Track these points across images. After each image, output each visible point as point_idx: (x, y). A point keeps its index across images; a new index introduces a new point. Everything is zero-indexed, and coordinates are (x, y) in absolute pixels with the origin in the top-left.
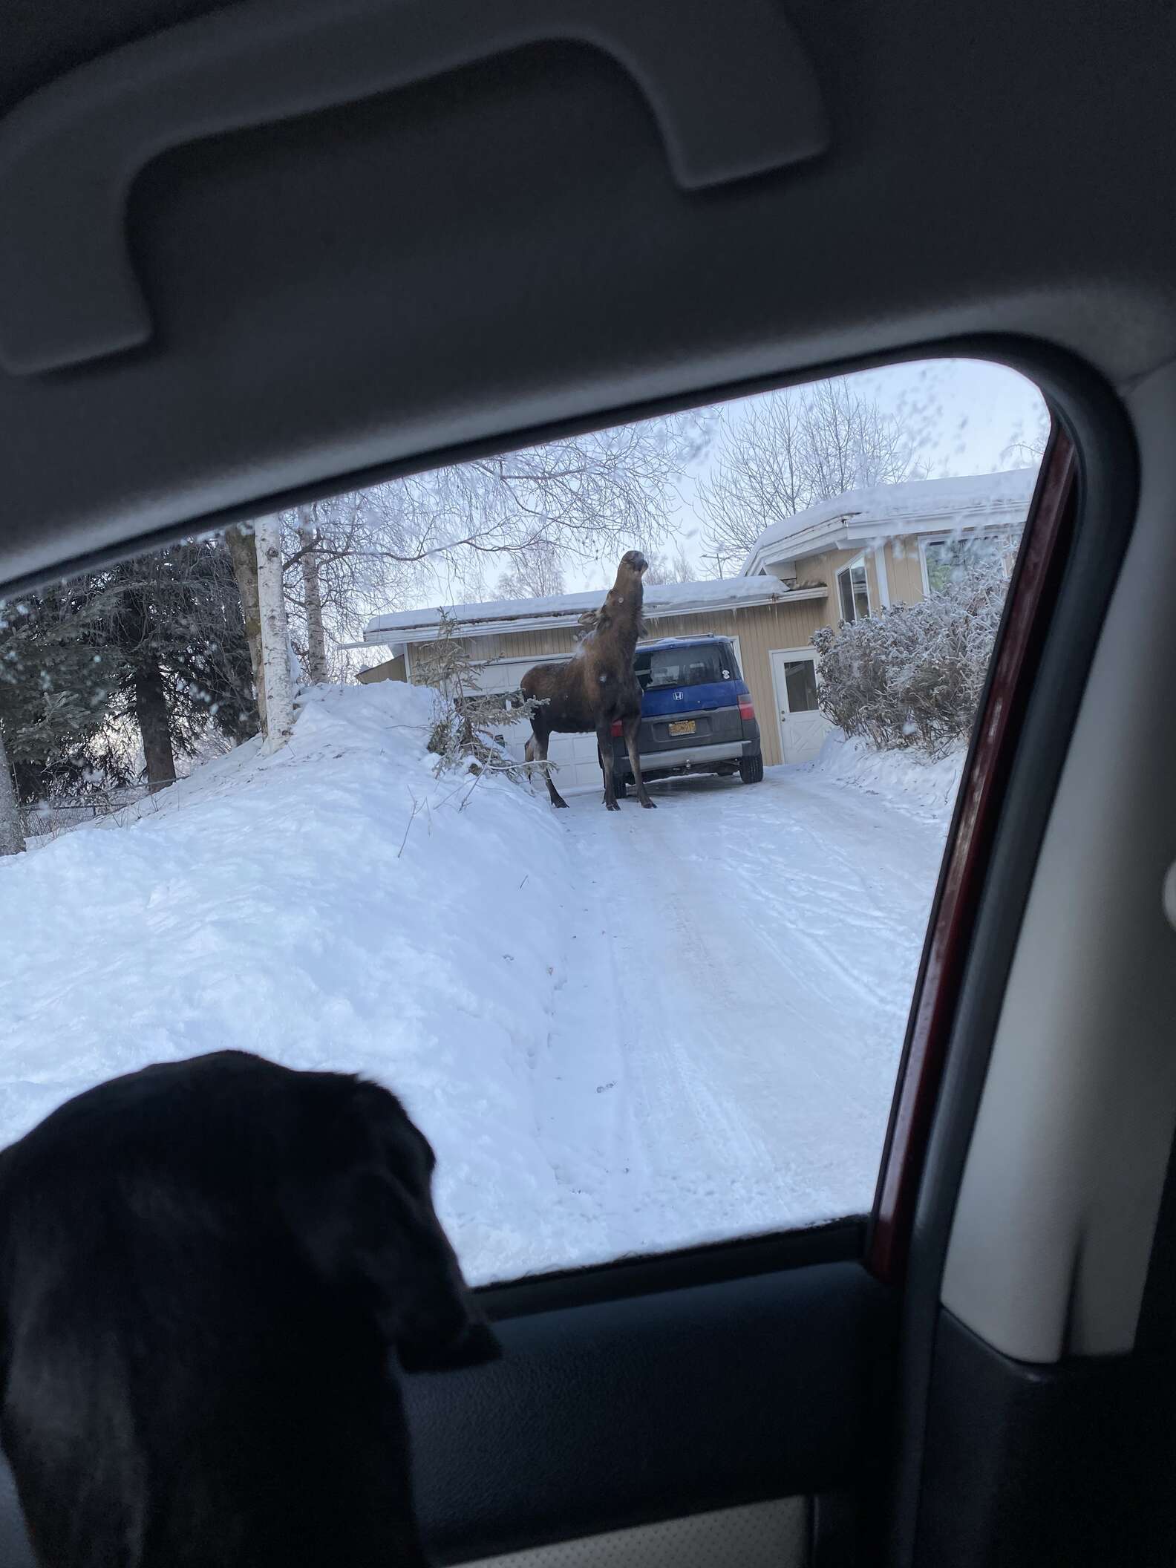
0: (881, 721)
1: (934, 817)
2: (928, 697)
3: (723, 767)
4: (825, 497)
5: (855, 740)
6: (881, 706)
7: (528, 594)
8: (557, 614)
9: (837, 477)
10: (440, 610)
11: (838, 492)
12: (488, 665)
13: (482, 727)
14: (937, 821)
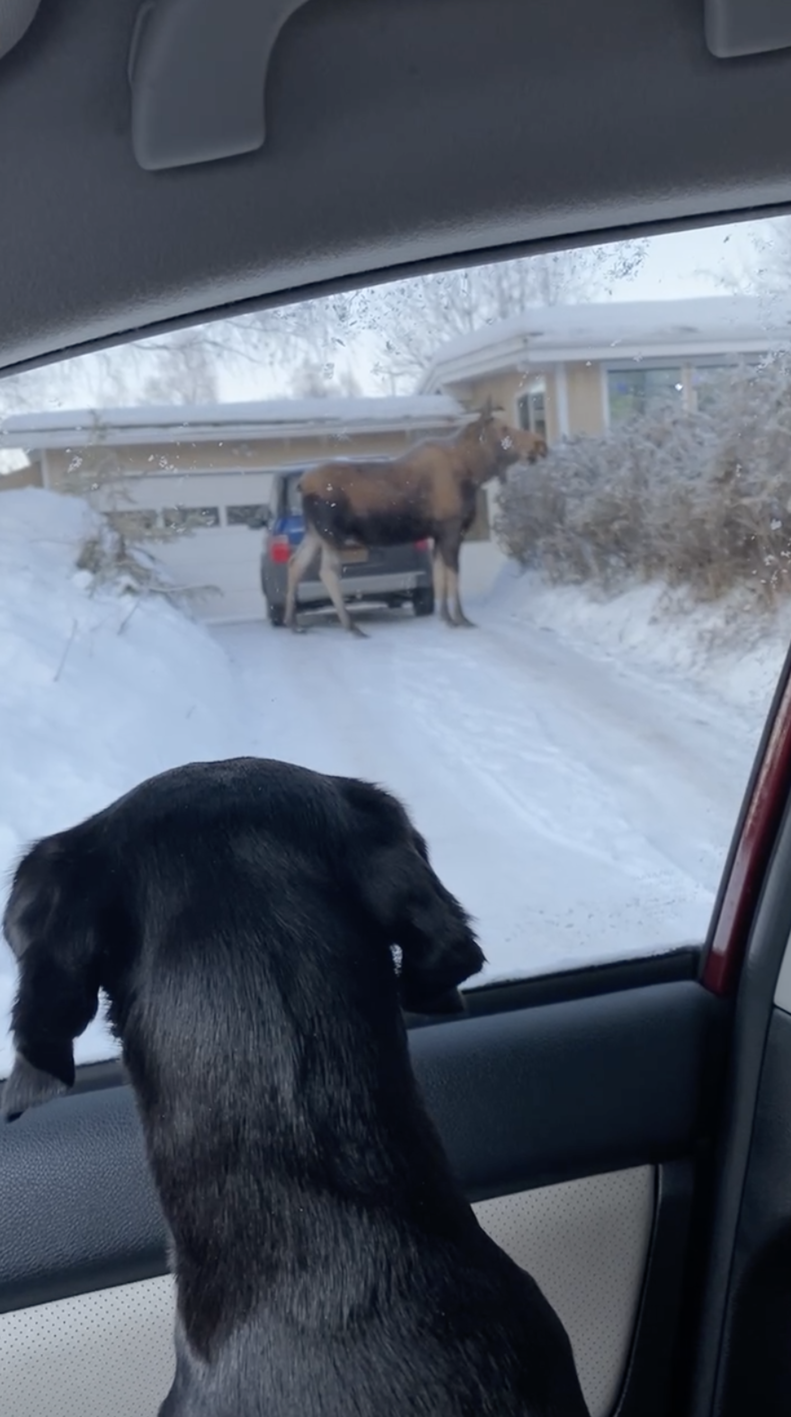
0: (556, 554)
1: (608, 655)
2: (607, 531)
3: (394, 598)
4: (504, 314)
5: (530, 574)
6: (559, 540)
7: (177, 400)
8: (216, 424)
9: (516, 294)
10: (92, 412)
11: (517, 309)
12: (144, 476)
13: (138, 545)
14: (610, 659)
